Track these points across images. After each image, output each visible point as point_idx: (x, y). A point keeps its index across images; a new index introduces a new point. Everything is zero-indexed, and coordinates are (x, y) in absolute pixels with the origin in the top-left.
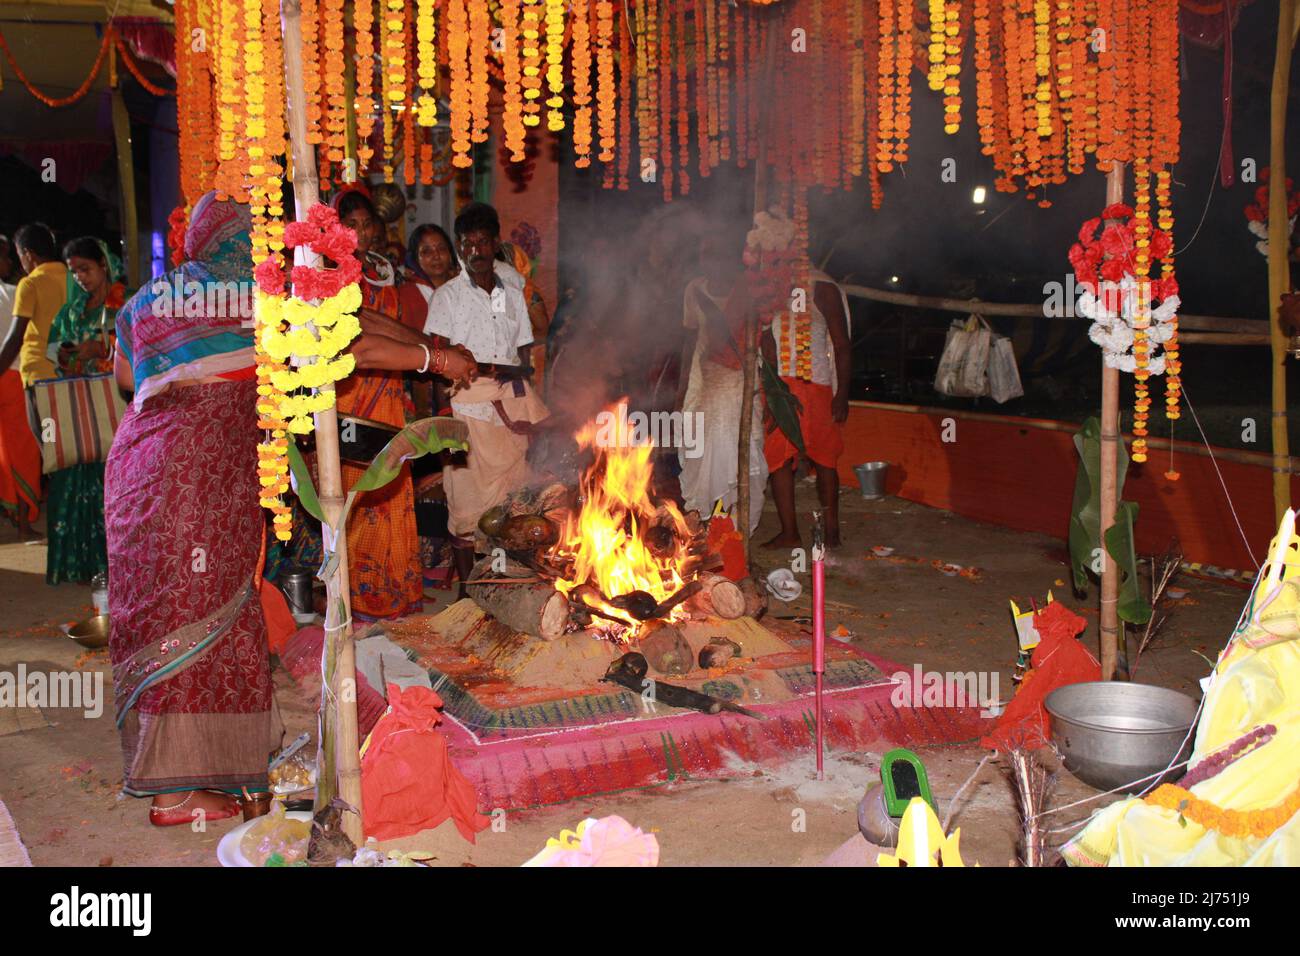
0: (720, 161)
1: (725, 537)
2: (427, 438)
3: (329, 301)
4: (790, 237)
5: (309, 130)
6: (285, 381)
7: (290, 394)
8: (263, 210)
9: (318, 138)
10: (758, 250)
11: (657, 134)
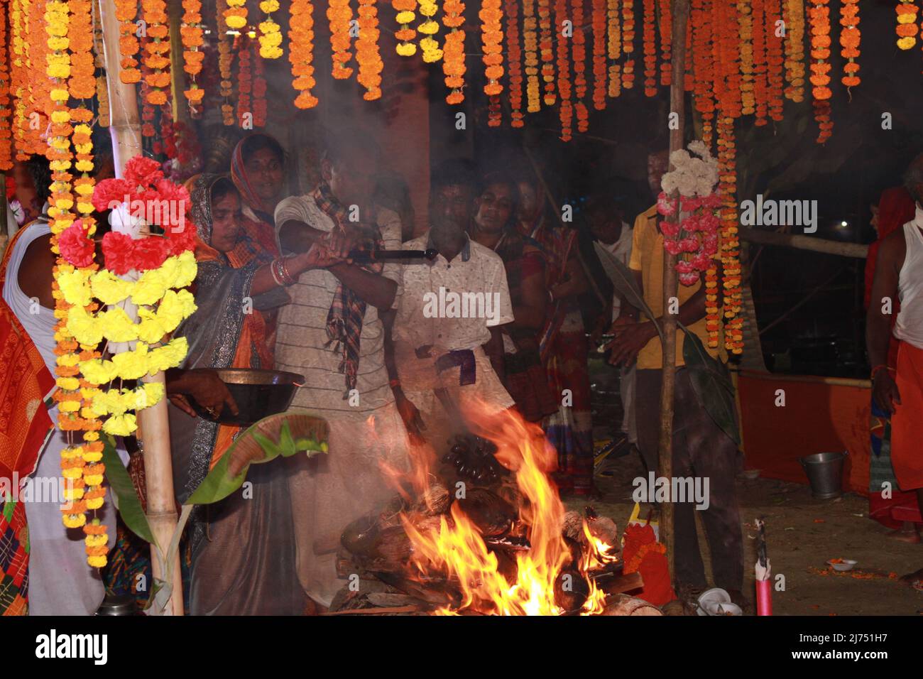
0: (623, 90)
1: (644, 550)
2: (279, 439)
3: (150, 275)
4: (715, 181)
5: (125, 66)
6: (97, 372)
7: (104, 388)
8: (68, 165)
9: (136, 76)
10: (676, 196)
11: (551, 58)
